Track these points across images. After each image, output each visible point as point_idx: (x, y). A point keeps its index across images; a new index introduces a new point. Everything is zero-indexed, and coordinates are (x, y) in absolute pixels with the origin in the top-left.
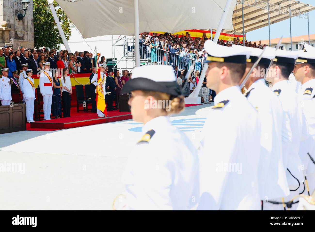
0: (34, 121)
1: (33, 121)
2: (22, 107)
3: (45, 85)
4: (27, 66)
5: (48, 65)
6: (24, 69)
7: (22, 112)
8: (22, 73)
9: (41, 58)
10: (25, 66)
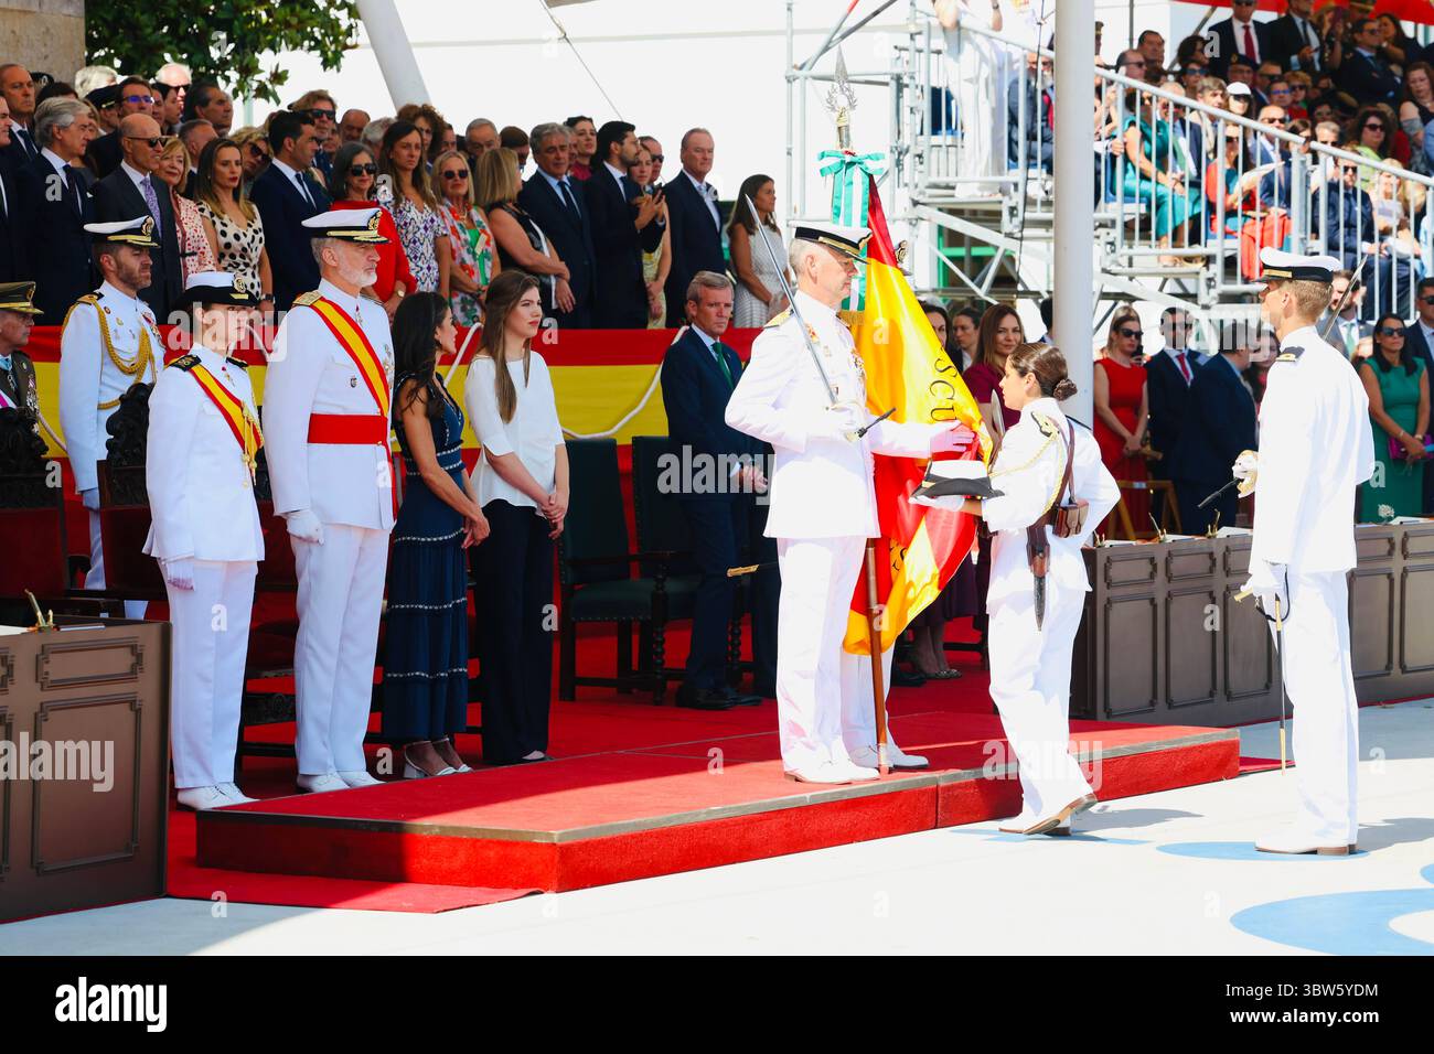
0: (241, 799)
1: (235, 797)
2: (132, 659)
3: (325, 429)
4: (146, 240)
5: (361, 236)
6: (119, 265)
7: (138, 712)
8: (92, 310)
9: (214, 172)
10: (131, 238)
